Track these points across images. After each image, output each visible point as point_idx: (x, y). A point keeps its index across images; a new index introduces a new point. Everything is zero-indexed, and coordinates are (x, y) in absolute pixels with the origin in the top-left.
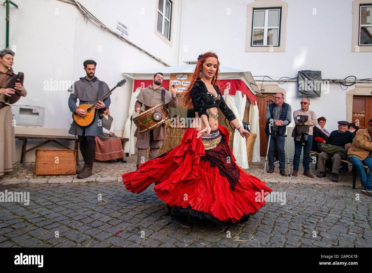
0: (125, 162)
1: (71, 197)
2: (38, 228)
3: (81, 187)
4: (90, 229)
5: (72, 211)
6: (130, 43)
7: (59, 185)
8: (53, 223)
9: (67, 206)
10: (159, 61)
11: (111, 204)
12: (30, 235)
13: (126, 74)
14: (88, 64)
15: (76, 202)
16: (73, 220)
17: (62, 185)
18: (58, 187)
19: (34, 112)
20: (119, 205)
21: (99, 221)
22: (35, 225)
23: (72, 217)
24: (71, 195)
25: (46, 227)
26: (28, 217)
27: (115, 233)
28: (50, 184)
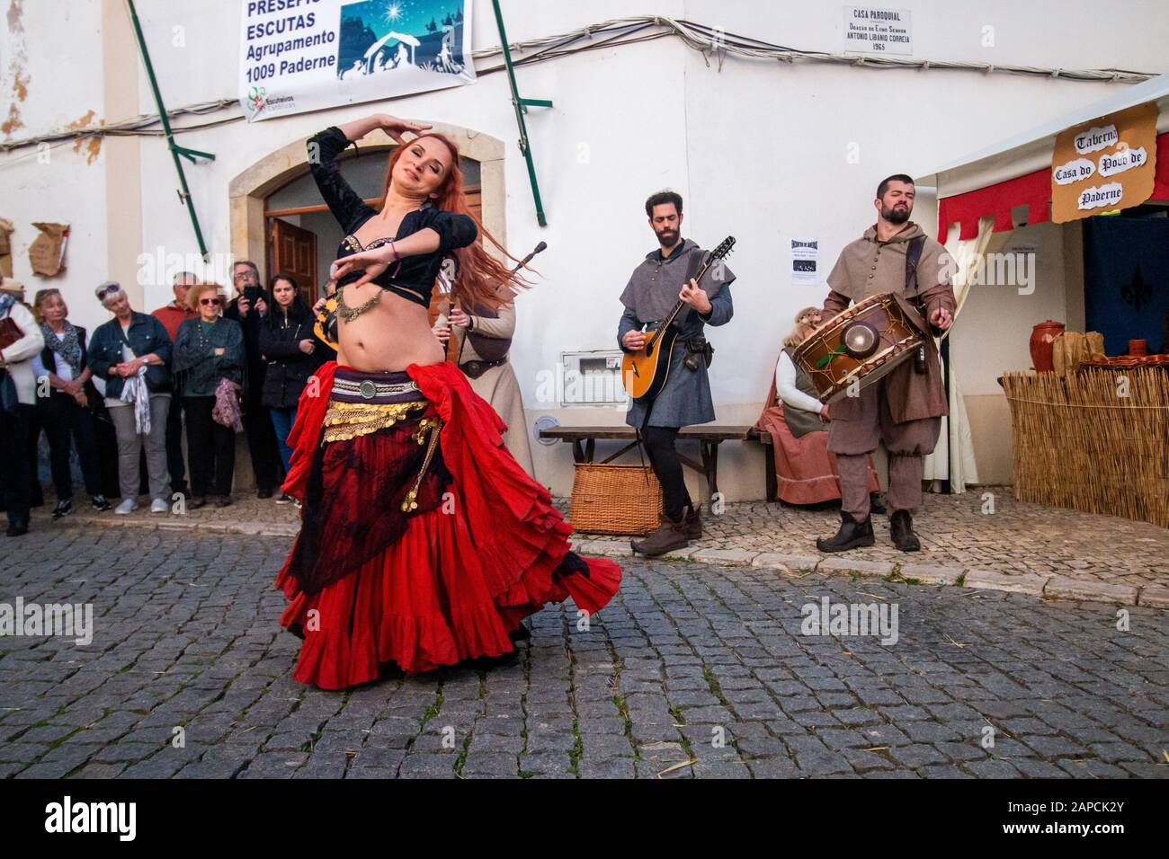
6: (917, 67)
19: (608, 366)
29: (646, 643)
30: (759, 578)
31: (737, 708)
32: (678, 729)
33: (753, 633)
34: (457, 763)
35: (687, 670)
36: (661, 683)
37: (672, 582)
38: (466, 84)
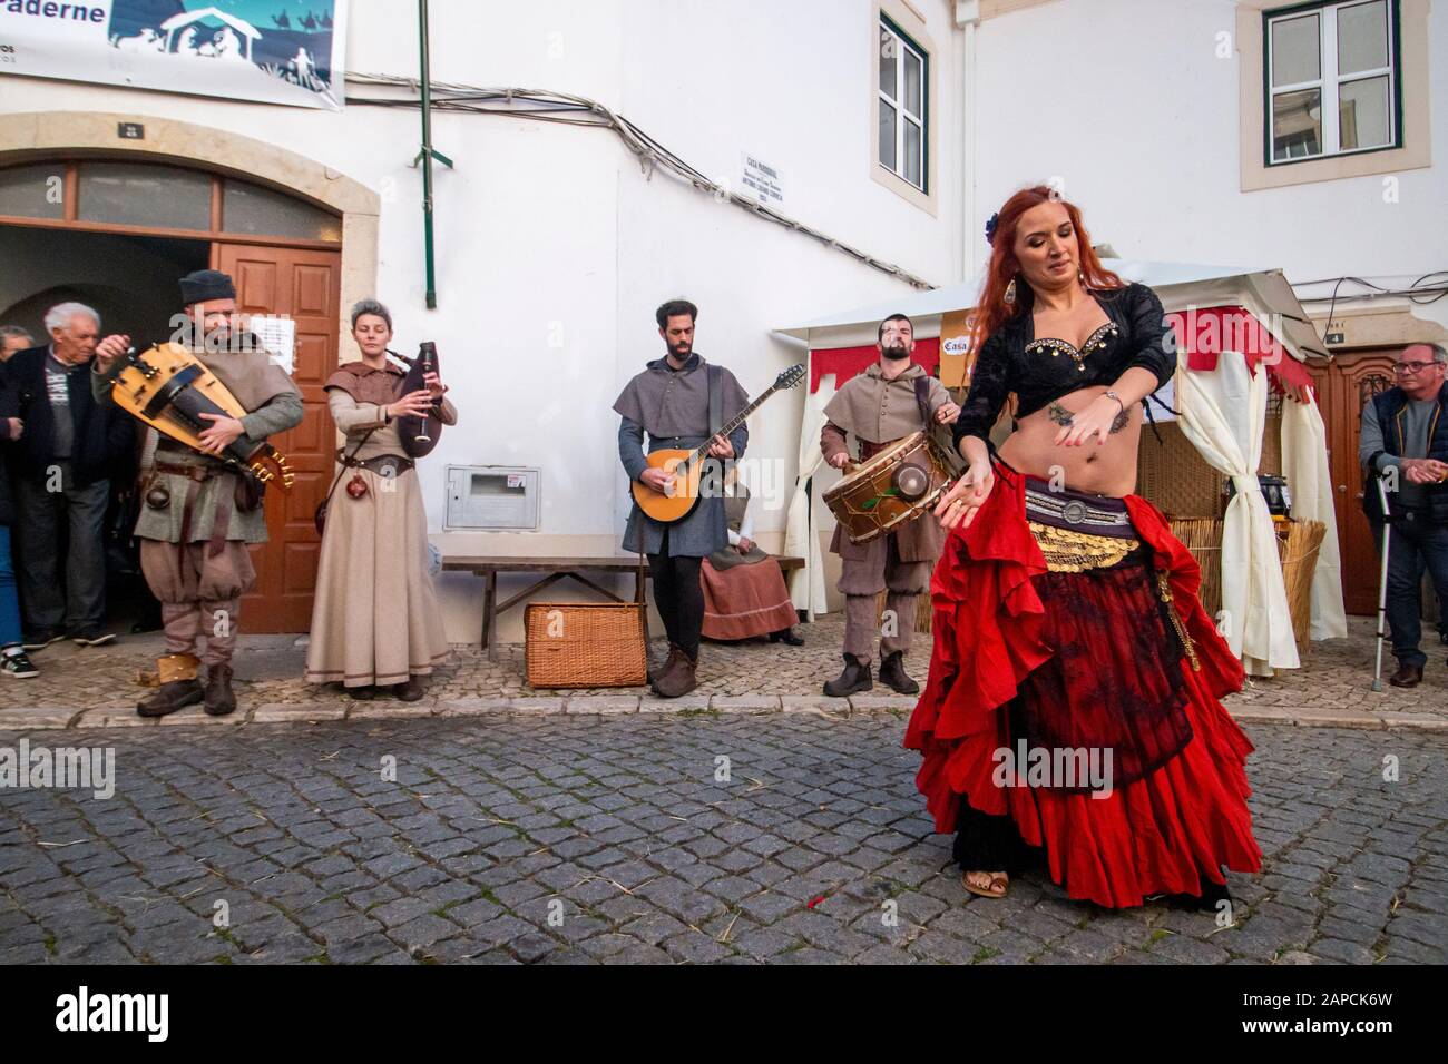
0: (798, 643)
1: (641, 762)
2: (560, 860)
3: (667, 729)
4: (719, 878)
5: (654, 811)
6: (789, 226)
7: (601, 722)
8: (603, 848)
9: (635, 793)
10: (891, 273)
11: (776, 791)
12: (543, 885)
13: (780, 335)
14: (674, 313)
15: (659, 781)
16: (663, 841)
17: (607, 722)
18: (596, 726)
19: (510, 485)
20: (803, 797)
21: (746, 850)
22: (551, 851)
23: (658, 832)
24: (641, 757)
25: (583, 860)
26: (529, 823)
27: (806, 898)
28: (573, 715)
38: (327, 108)
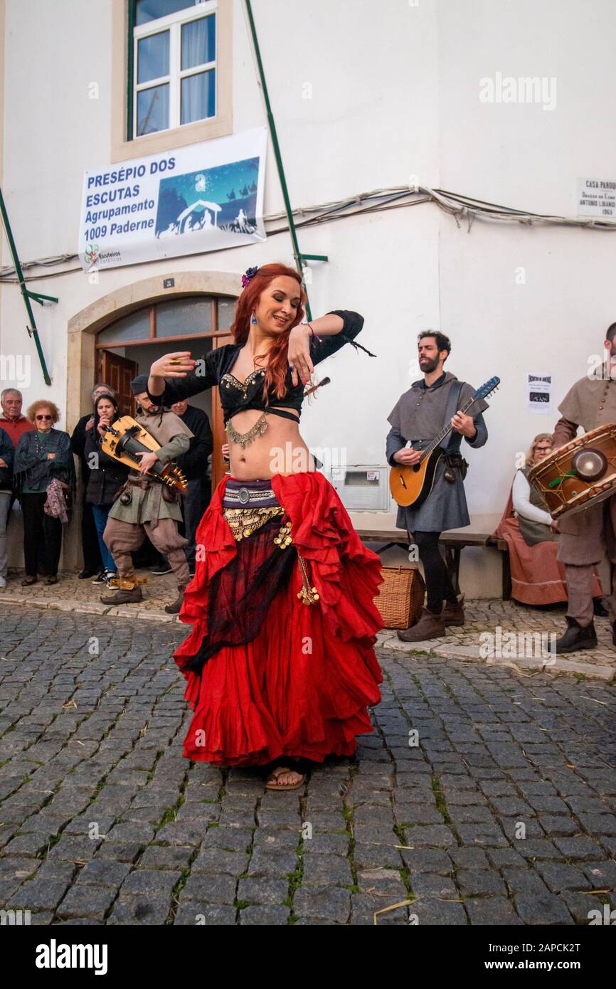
19: (370, 478)
29: (382, 744)
30: (492, 676)
31: (460, 828)
32: (400, 851)
33: (482, 737)
34: (177, 885)
35: (416, 778)
36: (389, 791)
37: (413, 676)
38: (258, 242)
